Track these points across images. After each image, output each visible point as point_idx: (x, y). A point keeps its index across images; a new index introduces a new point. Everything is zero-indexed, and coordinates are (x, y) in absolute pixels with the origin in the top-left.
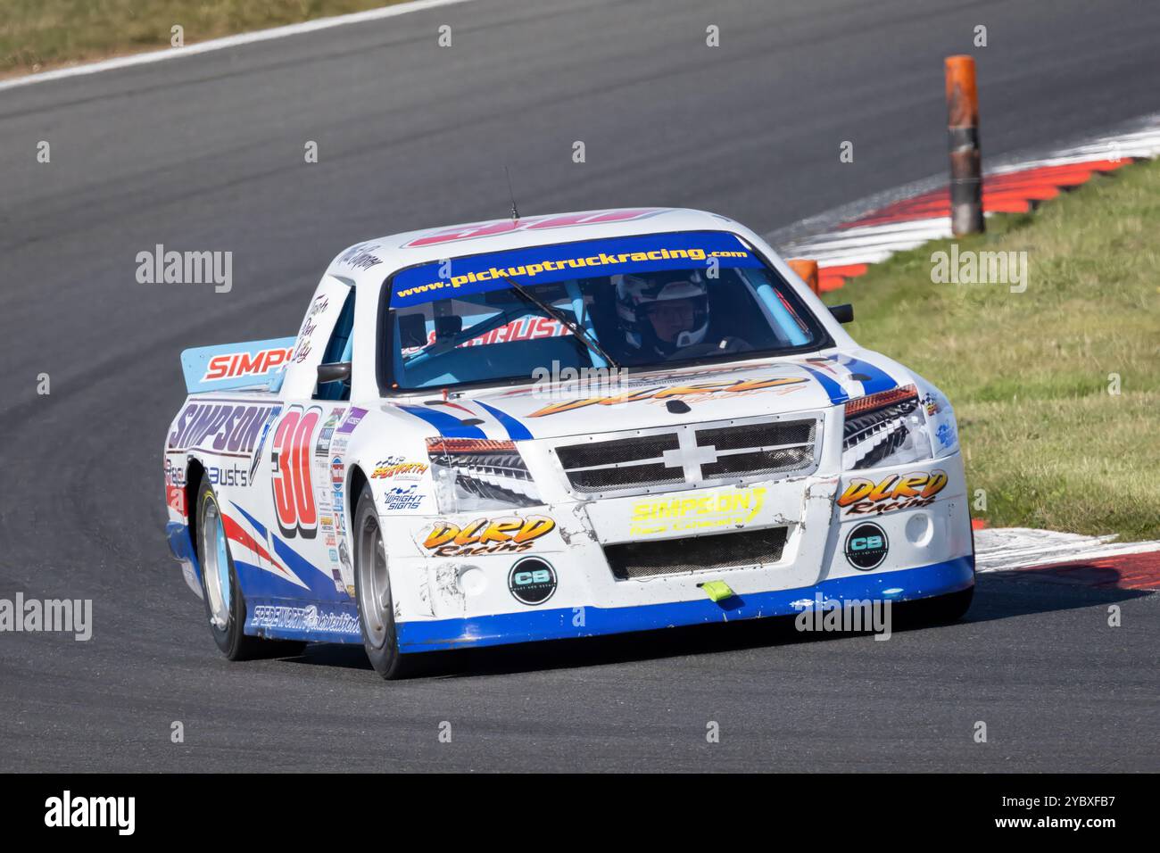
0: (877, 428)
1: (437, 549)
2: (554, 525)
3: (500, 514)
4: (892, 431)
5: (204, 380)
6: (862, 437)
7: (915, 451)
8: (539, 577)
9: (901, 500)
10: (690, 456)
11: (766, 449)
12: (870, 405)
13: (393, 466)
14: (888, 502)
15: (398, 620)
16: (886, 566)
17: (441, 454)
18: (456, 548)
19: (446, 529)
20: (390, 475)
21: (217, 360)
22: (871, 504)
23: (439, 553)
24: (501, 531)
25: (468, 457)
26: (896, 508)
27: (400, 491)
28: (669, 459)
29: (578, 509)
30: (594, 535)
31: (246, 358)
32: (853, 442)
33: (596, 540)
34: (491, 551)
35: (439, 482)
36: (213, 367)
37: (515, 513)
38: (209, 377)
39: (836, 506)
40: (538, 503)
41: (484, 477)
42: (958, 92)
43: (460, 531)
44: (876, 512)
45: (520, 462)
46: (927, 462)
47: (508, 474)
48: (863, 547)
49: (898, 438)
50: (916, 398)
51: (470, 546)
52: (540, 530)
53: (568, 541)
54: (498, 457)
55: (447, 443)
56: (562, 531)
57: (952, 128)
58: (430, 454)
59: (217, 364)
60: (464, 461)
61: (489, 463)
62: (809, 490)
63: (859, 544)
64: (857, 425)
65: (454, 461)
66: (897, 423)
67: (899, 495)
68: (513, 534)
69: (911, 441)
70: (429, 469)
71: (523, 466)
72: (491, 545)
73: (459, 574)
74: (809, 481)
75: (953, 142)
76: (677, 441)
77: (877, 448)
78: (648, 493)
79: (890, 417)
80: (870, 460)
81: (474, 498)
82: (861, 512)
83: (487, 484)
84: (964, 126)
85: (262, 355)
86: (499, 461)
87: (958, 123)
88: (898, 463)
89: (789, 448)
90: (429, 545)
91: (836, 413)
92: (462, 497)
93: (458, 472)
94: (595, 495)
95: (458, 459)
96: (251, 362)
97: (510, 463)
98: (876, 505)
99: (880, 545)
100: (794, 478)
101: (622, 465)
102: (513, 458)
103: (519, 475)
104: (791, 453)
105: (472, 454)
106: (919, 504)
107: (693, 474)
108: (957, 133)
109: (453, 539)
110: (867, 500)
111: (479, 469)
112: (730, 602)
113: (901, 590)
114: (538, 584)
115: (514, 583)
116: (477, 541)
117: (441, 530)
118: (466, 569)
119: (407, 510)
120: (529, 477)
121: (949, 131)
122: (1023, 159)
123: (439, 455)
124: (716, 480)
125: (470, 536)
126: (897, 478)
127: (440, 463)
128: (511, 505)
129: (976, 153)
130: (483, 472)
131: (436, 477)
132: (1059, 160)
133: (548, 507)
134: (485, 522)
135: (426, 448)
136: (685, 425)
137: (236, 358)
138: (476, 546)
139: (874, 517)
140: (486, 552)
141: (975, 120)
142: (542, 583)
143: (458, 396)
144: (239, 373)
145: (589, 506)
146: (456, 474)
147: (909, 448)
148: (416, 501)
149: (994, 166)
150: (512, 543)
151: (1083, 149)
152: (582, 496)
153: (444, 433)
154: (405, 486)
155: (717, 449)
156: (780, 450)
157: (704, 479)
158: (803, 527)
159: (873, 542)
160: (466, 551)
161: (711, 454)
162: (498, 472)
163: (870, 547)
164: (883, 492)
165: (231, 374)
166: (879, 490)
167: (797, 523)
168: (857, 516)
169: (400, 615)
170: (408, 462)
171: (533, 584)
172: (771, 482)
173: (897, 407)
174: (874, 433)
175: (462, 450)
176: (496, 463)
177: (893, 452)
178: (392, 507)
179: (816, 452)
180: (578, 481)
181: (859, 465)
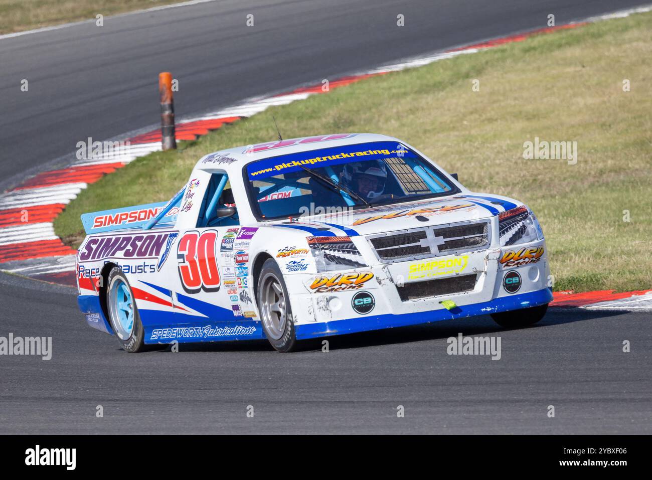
0: (513, 226)
1: (317, 289)
2: (373, 276)
3: (347, 271)
4: (519, 227)
5: (93, 228)
6: (507, 231)
7: (530, 236)
8: (366, 301)
9: (527, 260)
10: (432, 241)
11: (466, 237)
12: (509, 215)
13: (289, 251)
14: (521, 261)
15: (295, 324)
16: (521, 291)
17: (315, 244)
18: (327, 288)
19: (322, 279)
20: (288, 255)
21: (98, 218)
22: (514, 262)
23: (318, 291)
24: (348, 279)
25: (328, 245)
26: (525, 264)
27: (295, 262)
28: (423, 243)
29: (384, 268)
30: (392, 280)
31: (110, 217)
32: (503, 233)
33: (393, 282)
34: (343, 289)
35: (316, 258)
36: (96, 222)
37: (355, 271)
38: (95, 226)
39: (500, 264)
40: (364, 266)
41: (337, 254)
42: (164, 88)
43: (329, 280)
44: (516, 266)
45: (354, 246)
46: (536, 242)
47: (349, 252)
48: (511, 282)
49: (522, 230)
50: (527, 211)
51: (333, 287)
52: (366, 278)
53: (380, 283)
54: (343, 245)
55: (317, 239)
56: (377, 278)
57: (162, 104)
58: (310, 244)
59: (98, 220)
60: (327, 247)
61: (339, 248)
62: (488, 256)
63: (509, 281)
64: (505, 225)
65: (321, 247)
66: (521, 223)
67: (526, 257)
68: (354, 280)
69: (528, 232)
70: (310, 252)
71: (355, 248)
72: (343, 286)
73: (328, 301)
74: (487, 252)
75: (163, 109)
76: (425, 234)
77: (514, 235)
78: (415, 259)
79: (518, 221)
80: (511, 241)
81: (333, 265)
82: (510, 266)
83: (339, 258)
84: (167, 103)
85: (118, 216)
86: (344, 246)
87: (164, 101)
88: (523, 242)
89: (476, 236)
90: (312, 287)
91: (495, 219)
92: (328, 264)
93: (325, 252)
94: (391, 261)
95: (323, 246)
96: (113, 219)
97: (349, 247)
98: (516, 262)
99: (518, 281)
100: (480, 251)
101: (401, 246)
102: (350, 245)
103: (354, 253)
104: (477, 239)
105: (330, 243)
106: (533, 261)
107: (434, 249)
108: (164, 106)
109: (325, 284)
110: (512, 260)
111: (334, 251)
112: (456, 310)
113: (528, 302)
114: (366, 304)
115: (354, 304)
116: (336, 285)
117: (319, 280)
118: (331, 298)
119: (299, 271)
120: (359, 253)
121: (161, 105)
122: (193, 117)
123: (313, 245)
124: (445, 252)
125: (333, 282)
126: (525, 249)
127: (315, 248)
128: (351, 267)
129: (173, 114)
130: (336, 252)
131: (314, 255)
132: (208, 117)
133: (370, 267)
134: (341, 275)
135: (307, 242)
136: (428, 227)
137: (106, 217)
138: (336, 287)
139: (514, 268)
140: (341, 290)
141: (172, 100)
142: (368, 304)
143: (297, 220)
144: (109, 224)
145: (389, 266)
146: (324, 253)
147: (528, 235)
148: (304, 266)
149: (180, 120)
150: (353, 285)
151: (219, 113)
152: (385, 262)
153: (315, 235)
154: (297, 260)
155: (444, 238)
156: (472, 237)
157: (440, 252)
158: (486, 273)
159: (515, 280)
160: (332, 290)
161: (442, 240)
162: (343, 251)
163: (514, 282)
164: (519, 256)
165: (105, 225)
166: (517, 255)
167: (483, 272)
168: (508, 268)
169: (297, 322)
170: (298, 249)
171: (363, 304)
172: (470, 253)
173: (519, 216)
174: (512, 228)
175: (324, 242)
176: (342, 247)
177: (521, 237)
178: (290, 270)
179: (489, 238)
180: (382, 254)
181: (507, 244)
